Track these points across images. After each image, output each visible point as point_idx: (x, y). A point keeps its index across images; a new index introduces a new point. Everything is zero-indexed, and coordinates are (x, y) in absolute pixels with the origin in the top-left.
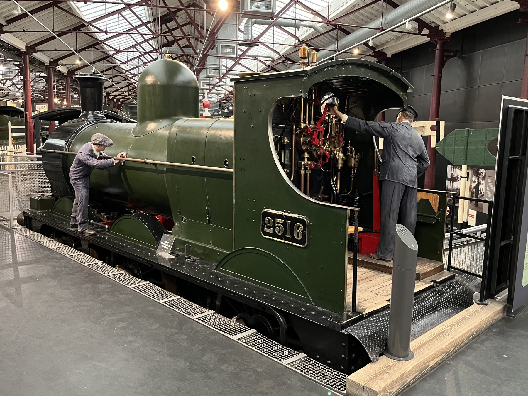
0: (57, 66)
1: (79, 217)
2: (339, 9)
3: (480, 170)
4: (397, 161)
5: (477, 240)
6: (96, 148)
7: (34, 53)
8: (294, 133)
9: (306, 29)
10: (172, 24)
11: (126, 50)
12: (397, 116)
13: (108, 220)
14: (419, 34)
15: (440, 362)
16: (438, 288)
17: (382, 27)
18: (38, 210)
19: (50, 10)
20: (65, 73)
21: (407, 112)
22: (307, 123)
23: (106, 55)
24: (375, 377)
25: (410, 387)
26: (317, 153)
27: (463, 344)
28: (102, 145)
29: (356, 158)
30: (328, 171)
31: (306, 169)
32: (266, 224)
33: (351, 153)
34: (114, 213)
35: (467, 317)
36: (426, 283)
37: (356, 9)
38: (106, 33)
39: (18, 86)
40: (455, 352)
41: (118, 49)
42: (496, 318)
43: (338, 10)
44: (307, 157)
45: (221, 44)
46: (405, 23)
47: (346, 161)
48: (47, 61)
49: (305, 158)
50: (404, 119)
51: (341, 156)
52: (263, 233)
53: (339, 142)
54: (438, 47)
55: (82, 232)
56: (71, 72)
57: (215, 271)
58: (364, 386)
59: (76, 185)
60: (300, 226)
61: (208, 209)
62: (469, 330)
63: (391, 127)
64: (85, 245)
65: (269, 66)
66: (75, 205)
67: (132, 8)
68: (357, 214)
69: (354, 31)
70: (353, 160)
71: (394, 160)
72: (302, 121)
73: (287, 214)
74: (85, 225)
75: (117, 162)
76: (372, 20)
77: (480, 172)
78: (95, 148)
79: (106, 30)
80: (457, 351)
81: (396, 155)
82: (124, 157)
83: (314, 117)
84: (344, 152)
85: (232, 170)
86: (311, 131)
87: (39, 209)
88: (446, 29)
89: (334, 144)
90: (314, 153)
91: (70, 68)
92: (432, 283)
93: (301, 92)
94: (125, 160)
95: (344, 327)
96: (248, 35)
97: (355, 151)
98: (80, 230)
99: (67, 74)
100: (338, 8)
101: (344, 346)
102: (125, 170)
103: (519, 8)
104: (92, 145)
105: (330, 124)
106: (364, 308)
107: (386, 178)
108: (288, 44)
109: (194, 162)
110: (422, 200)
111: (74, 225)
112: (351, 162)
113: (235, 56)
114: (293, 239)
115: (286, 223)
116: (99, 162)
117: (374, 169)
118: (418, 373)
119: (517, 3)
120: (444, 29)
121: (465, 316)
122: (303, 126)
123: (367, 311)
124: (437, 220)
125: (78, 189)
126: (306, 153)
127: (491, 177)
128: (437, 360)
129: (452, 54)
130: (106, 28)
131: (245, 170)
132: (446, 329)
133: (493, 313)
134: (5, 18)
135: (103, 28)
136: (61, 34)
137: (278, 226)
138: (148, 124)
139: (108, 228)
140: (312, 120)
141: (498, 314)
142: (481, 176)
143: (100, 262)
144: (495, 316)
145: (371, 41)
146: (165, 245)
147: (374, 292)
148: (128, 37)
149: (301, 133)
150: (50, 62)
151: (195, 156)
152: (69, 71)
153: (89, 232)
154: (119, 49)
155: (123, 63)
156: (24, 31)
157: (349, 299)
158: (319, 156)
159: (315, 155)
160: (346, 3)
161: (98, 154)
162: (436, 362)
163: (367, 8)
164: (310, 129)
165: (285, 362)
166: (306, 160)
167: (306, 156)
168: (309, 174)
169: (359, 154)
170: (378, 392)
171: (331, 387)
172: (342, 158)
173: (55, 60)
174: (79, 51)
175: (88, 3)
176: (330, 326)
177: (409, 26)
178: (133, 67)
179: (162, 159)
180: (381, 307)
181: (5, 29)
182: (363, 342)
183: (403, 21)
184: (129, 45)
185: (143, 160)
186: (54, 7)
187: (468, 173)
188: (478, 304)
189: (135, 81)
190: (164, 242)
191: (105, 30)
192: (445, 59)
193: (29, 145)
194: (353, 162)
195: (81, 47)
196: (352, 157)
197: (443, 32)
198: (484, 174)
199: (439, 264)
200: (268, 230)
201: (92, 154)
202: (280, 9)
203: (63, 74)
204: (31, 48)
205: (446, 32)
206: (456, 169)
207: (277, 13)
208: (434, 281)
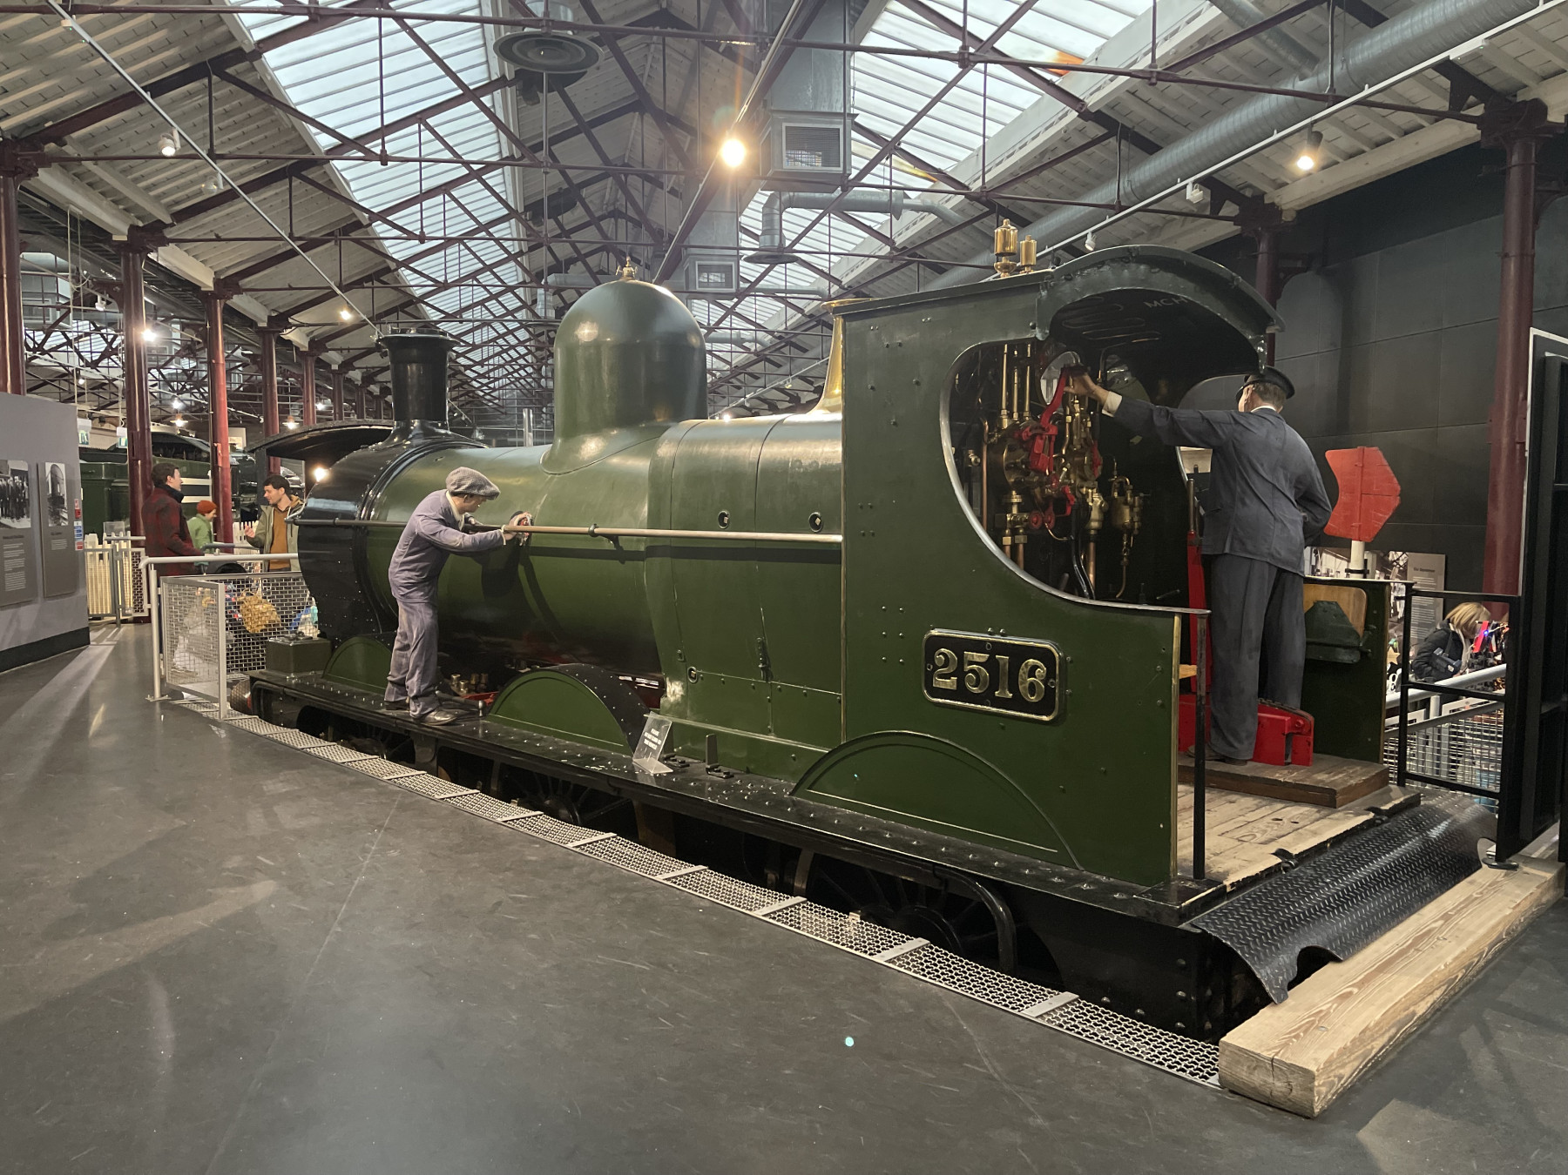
0: (286, 328)
1: (415, 678)
2: (1001, 162)
3: (1392, 553)
4: (1253, 507)
5: (1492, 702)
6: (457, 503)
7: (235, 297)
8: (986, 438)
9: (914, 215)
10: (571, 218)
11: (459, 283)
12: (1241, 394)
13: (469, 692)
14: (1215, 215)
15: (1437, 1006)
16: (1386, 825)
17: (1119, 202)
18: (288, 673)
19: (281, 187)
20: (304, 346)
21: (1268, 385)
22: (1015, 416)
23: (406, 299)
24: (1294, 1037)
25: (1379, 1067)
26: (1042, 491)
27: (1482, 963)
28: (472, 496)
29: (1137, 504)
30: (1065, 539)
31: (1014, 533)
32: (936, 668)
33: (1122, 493)
34: (480, 678)
35: (1476, 898)
36: (1357, 814)
37: (1046, 161)
38: (422, 238)
39: (174, 384)
40: (1467, 984)
41: (441, 279)
42: (1544, 900)
43: (997, 165)
44: (1018, 503)
45: (697, 263)
46: (1185, 187)
47: (1109, 514)
48: (261, 316)
49: (1012, 504)
50: (1260, 401)
51: (1095, 500)
52: (928, 692)
53: (1093, 465)
54: (1263, 247)
55: (422, 718)
56: (318, 344)
57: (794, 798)
58: (1272, 1060)
59: (409, 601)
60: (1038, 667)
61: (763, 643)
62: (1494, 928)
63: (1232, 421)
64: (425, 753)
65: (811, 316)
66: (398, 652)
67: (484, 177)
68: (1201, 626)
69: (1038, 217)
70: (1127, 511)
71: (1244, 504)
72: (1004, 412)
73: (997, 638)
74: (428, 699)
75: (509, 537)
76: (1089, 188)
77: (1390, 558)
78: (454, 503)
79: (422, 232)
80: (1470, 981)
81: (1248, 491)
82: (527, 524)
83: (1030, 404)
84: (1104, 491)
85: (839, 538)
86: (1030, 434)
87: (292, 668)
88: (1283, 202)
89: (1082, 470)
90: (1037, 491)
91: (315, 334)
92: (1372, 815)
93: (1033, 327)
94: (530, 532)
95: (1184, 915)
96: (773, 236)
97: (1131, 487)
98: (414, 710)
99: (307, 349)
100: (998, 161)
101: (1183, 968)
102: (531, 557)
103: (1479, 139)
104: (448, 495)
105: (1069, 418)
106: (1221, 870)
107: (1227, 551)
108: (867, 253)
109: (724, 525)
110: (1317, 604)
111: (395, 702)
112: (1122, 515)
113: (733, 290)
114: (1018, 703)
115: (997, 661)
116: (467, 539)
117: (1189, 529)
118: (1393, 1031)
119: (1475, 126)
120: (1277, 201)
121: (1471, 895)
122: (1006, 424)
123: (1233, 878)
124: (1363, 654)
125: (411, 607)
126: (1014, 493)
127: (1422, 570)
128: (1430, 1000)
129: (1299, 264)
130: (422, 228)
131: (873, 534)
132: (1434, 925)
133: (1538, 887)
134: (169, 206)
135: (414, 228)
136: (310, 244)
137: (972, 671)
138: (584, 442)
139: (483, 709)
140: (1027, 409)
141: (1548, 889)
142: (1396, 570)
143: (471, 791)
144: (1542, 894)
145: (1089, 236)
146: (650, 741)
147: (1227, 835)
148: (462, 253)
149: (1002, 440)
150: (270, 318)
151: (725, 509)
152: (312, 342)
153: (438, 718)
154: (446, 280)
155: (449, 317)
156: (218, 239)
157: (1184, 849)
158: (1048, 498)
159: (1039, 496)
160: (1020, 148)
161: (461, 518)
162: (1429, 1005)
163: (1076, 158)
164: (1028, 429)
165: (1031, 1012)
166: (1015, 510)
167: (1016, 499)
168: (1021, 547)
169: (1142, 495)
170: (1316, 1073)
171: (1167, 1069)
172: (1100, 506)
173: (281, 314)
174: (345, 288)
175: (390, 163)
176: (1148, 913)
177: (1194, 194)
178: (470, 325)
179: (634, 523)
180: (1263, 868)
181: (170, 234)
182: (1243, 953)
183: (1176, 183)
184: (464, 272)
185: (586, 529)
186: (294, 178)
187: (1366, 561)
188: (1491, 866)
189: (471, 363)
190: (649, 732)
191: (417, 233)
192: (1282, 275)
193: (222, 524)
194: (1127, 517)
195: (350, 277)
196: (1126, 503)
197: (1275, 210)
198: (1401, 563)
199: (1374, 770)
200: (940, 683)
201: (448, 520)
202: (862, 164)
203: (297, 348)
204: (228, 284)
205: (1284, 207)
206: (1324, 554)
207: (854, 173)
208: (1376, 811)
